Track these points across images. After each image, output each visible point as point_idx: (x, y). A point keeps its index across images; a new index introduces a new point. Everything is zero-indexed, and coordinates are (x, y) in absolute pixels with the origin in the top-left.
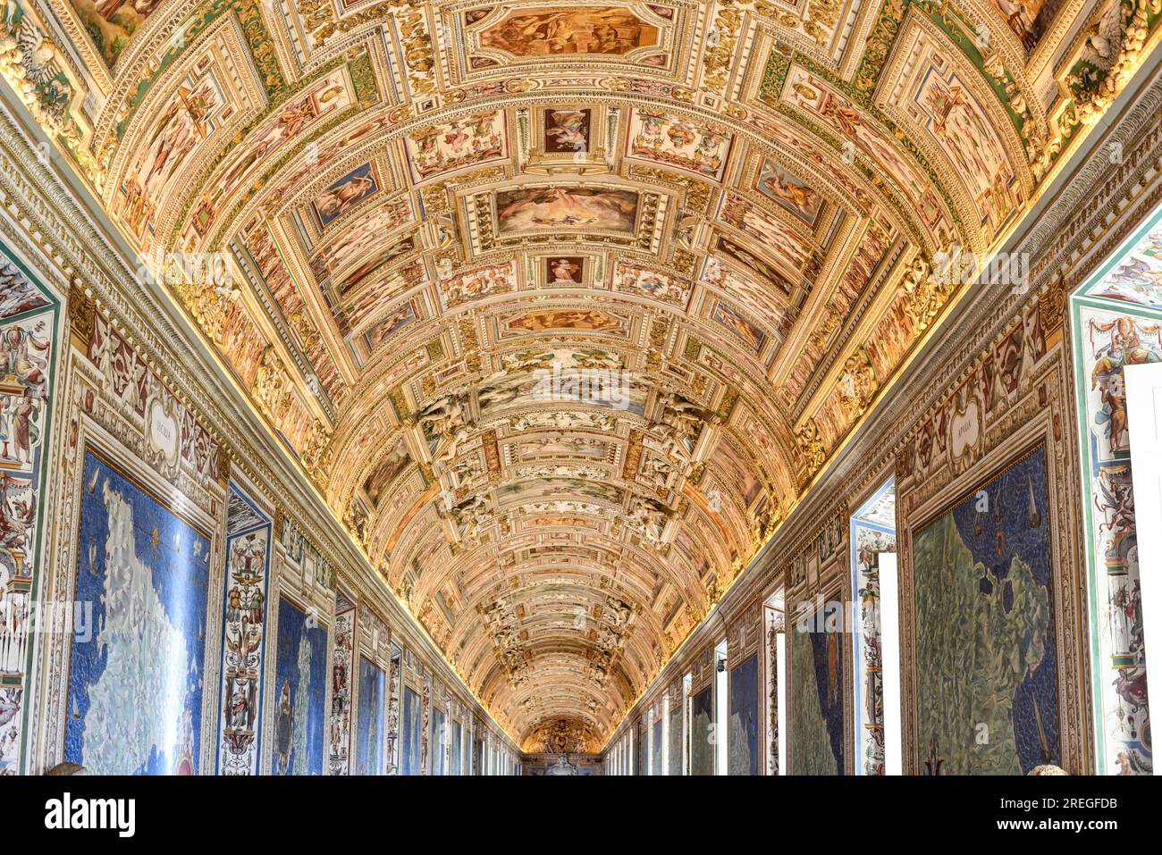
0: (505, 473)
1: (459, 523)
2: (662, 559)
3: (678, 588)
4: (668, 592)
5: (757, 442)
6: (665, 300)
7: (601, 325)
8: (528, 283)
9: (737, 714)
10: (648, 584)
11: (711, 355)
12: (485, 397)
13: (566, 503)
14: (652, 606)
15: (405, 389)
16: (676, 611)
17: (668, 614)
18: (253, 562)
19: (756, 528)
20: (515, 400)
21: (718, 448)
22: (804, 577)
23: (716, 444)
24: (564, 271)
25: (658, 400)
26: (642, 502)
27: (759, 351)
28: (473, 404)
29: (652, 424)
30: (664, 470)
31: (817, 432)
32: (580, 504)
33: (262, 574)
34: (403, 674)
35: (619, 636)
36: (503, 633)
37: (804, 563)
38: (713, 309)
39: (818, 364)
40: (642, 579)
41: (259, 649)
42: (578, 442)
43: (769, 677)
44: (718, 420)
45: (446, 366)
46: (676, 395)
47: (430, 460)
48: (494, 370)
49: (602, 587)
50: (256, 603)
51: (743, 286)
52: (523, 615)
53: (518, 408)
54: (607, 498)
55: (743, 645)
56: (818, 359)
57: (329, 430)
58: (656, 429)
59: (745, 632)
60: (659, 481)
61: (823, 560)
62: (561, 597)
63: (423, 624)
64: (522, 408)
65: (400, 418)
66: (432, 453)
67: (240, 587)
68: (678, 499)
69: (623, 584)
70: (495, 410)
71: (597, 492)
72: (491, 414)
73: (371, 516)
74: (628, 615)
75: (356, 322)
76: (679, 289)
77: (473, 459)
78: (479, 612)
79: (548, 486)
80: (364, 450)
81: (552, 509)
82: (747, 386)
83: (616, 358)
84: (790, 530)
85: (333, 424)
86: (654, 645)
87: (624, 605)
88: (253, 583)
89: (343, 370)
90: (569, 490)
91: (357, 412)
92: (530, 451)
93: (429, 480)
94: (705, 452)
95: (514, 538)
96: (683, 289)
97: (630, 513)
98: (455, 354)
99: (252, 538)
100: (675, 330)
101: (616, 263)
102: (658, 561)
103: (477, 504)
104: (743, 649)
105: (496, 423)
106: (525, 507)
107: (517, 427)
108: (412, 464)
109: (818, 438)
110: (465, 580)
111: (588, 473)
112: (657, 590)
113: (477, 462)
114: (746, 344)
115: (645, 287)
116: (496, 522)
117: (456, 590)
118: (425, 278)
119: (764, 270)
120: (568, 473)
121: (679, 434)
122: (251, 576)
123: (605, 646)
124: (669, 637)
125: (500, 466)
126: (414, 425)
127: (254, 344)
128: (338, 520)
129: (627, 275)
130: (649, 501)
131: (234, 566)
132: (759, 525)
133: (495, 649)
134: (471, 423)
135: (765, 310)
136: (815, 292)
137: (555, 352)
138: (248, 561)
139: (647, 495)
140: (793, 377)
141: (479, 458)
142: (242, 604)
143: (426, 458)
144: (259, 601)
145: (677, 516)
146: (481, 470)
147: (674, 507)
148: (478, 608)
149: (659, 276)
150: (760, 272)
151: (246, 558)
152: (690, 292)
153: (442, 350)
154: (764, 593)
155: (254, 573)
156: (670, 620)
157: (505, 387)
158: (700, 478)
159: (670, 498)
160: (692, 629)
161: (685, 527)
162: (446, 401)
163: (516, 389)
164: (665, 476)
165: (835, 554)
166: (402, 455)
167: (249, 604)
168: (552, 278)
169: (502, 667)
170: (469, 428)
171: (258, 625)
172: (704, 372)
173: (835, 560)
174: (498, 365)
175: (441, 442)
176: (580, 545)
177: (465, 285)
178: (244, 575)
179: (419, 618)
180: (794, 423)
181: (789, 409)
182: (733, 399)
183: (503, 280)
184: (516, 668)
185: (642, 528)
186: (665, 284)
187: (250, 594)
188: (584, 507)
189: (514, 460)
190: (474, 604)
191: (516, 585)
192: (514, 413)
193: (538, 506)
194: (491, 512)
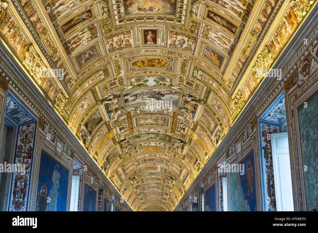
0: (135, 130)
1: (121, 147)
2: (183, 161)
3: (187, 170)
4: (184, 171)
5: (216, 108)
6: (186, 50)
7: (163, 65)
8: (137, 44)
9: (208, 205)
10: (178, 170)
11: (201, 74)
12: (126, 98)
13: (154, 142)
14: (179, 177)
15: (96, 87)
16: (187, 178)
17: (184, 179)
18: (29, 135)
19: (215, 141)
20: (137, 100)
21: (202, 115)
22: (235, 151)
23: (202, 113)
24: (150, 38)
25: (183, 97)
26: (177, 140)
27: (220, 67)
28: (122, 99)
29: (181, 109)
30: (184, 127)
31: (241, 95)
32: (158, 143)
33: (32, 140)
34: (104, 194)
35: (170, 188)
36: (137, 187)
37: (235, 147)
38: (204, 51)
39: (244, 64)
40: (177, 169)
41: (29, 169)
42: (157, 119)
43: (220, 191)
44: (203, 102)
45: (111, 81)
46: (189, 95)
47: (109, 120)
48: (128, 86)
49: (165, 173)
50: (29, 151)
51: (216, 36)
52: (143, 182)
53: (137, 104)
54: (166, 140)
55: (209, 182)
56: (244, 61)
57: (67, 97)
58: (182, 110)
59: (210, 178)
60: (182, 131)
61: (244, 142)
62: (154, 176)
63: (112, 180)
64: (139, 104)
65: (96, 101)
66: (110, 118)
67: (23, 145)
68: (188, 138)
69: (171, 171)
70: (130, 104)
71: (163, 138)
72: (128, 106)
73: (89, 138)
74: (172, 181)
75: (73, 49)
76: (191, 43)
77: (124, 123)
78: (130, 180)
79: (148, 136)
80: (84, 111)
81: (150, 145)
82: (215, 85)
83: (169, 81)
84: (229, 136)
85: (69, 94)
86: (180, 190)
87: (171, 178)
88: (28, 143)
89: (70, 71)
90: (155, 138)
91: (79, 93)
92: (142, 122)
93: (109, 129)
94: (198, 117)
95: (139, 155)
96: (193, 43)
97: (173, 145)
98: (114, 76)
99: (29, 126)
100: (189, 64)
101: (169, 31)
102: (181, 162)
103: (127, 141)
104: (210, 184)
105: (130, 109)
106: (142, 143)
107: (137, 112)
108: (103, 121)
109: (242, 97)
110: (125, 168)
111: (160, 131)
112: (181, 172)
113: (125, 124)
114: (215, 64)
115: (179, 44)
116: (133, 149)
117: (122, 171)
118: (99, 35)
119: (225, 24)
120: (154, 131)
121: (189, 111)
122: (28, 141)
123: (166, 192)
124: (184, 187)
125: (133, 127)
126: (101, 103)
127: (22, 39)
128: (74, 134)
129: (173, 39)
130: (179, 140)
131: (21, 136)
132: (215, 140)
133: (136, 192)
134: (122, 108)
135: (224, 45)
136: (246, 27)
137: (149, 79)
138: (27, 135)
139: (178, 138)
140: (233, 74)
141: (126, 123)
142: (23, 151)
143: (108, 120)
144: (30, 150)
145: (188, 144)
146: (127, 128)
147: (187, 141)
148: (129, 178)
149: (184, 38)
150: (223, 25)
151: (26, 133)
152: (195, 44)
153: (109, 73)
154: (217, 163)
155: (29, 139)
156: (185, 181)
157: (133, 94)
158: (196, 128)
159: (186, 138)
160: (191, 183)
161: (190, 148)
162: (112, 96)
163: (136, 95)
164: (184, 129)
165: (250, 137)
166: (99, 117)
167: (26, 151)
168: (146, 41)
169: (138, 198)
170: (122, 110)
171: (29, 160)
172: (198, 83)
173: (251, 139)
174: (129, 83)
175: (112, 114)
176: (158, 158)
177: (115, 41)
178: (24, 140)
179: (110, 178)
180: (232, 95)
181: (230, 89)
182: (208, 92)
183: (128, 41)
184: (142, 199)
185: (177, 150)
186: (186, 41)
187: (27, 148)
188: (159, 144)
189: (137, 125)
190: (128, 177)
191: (141, 172)
192: (136, 105)
193: (145, 144)
194: (131, 145)
